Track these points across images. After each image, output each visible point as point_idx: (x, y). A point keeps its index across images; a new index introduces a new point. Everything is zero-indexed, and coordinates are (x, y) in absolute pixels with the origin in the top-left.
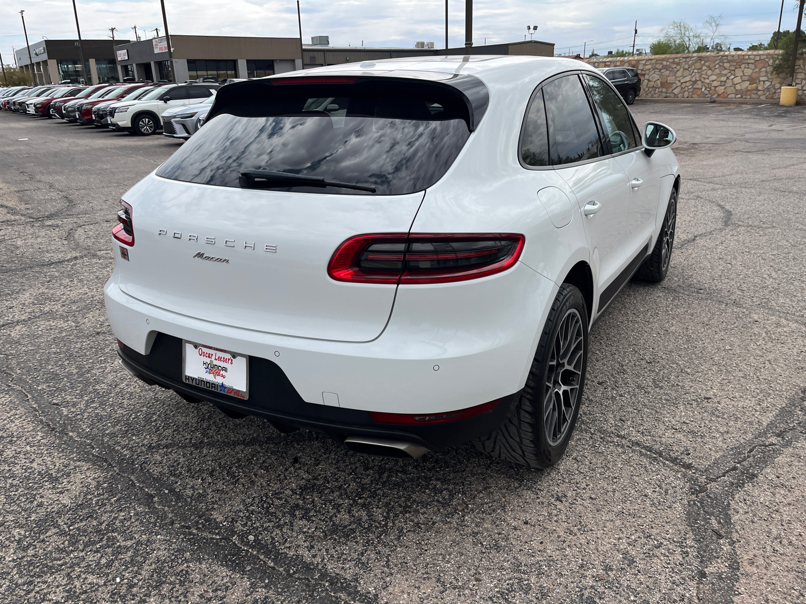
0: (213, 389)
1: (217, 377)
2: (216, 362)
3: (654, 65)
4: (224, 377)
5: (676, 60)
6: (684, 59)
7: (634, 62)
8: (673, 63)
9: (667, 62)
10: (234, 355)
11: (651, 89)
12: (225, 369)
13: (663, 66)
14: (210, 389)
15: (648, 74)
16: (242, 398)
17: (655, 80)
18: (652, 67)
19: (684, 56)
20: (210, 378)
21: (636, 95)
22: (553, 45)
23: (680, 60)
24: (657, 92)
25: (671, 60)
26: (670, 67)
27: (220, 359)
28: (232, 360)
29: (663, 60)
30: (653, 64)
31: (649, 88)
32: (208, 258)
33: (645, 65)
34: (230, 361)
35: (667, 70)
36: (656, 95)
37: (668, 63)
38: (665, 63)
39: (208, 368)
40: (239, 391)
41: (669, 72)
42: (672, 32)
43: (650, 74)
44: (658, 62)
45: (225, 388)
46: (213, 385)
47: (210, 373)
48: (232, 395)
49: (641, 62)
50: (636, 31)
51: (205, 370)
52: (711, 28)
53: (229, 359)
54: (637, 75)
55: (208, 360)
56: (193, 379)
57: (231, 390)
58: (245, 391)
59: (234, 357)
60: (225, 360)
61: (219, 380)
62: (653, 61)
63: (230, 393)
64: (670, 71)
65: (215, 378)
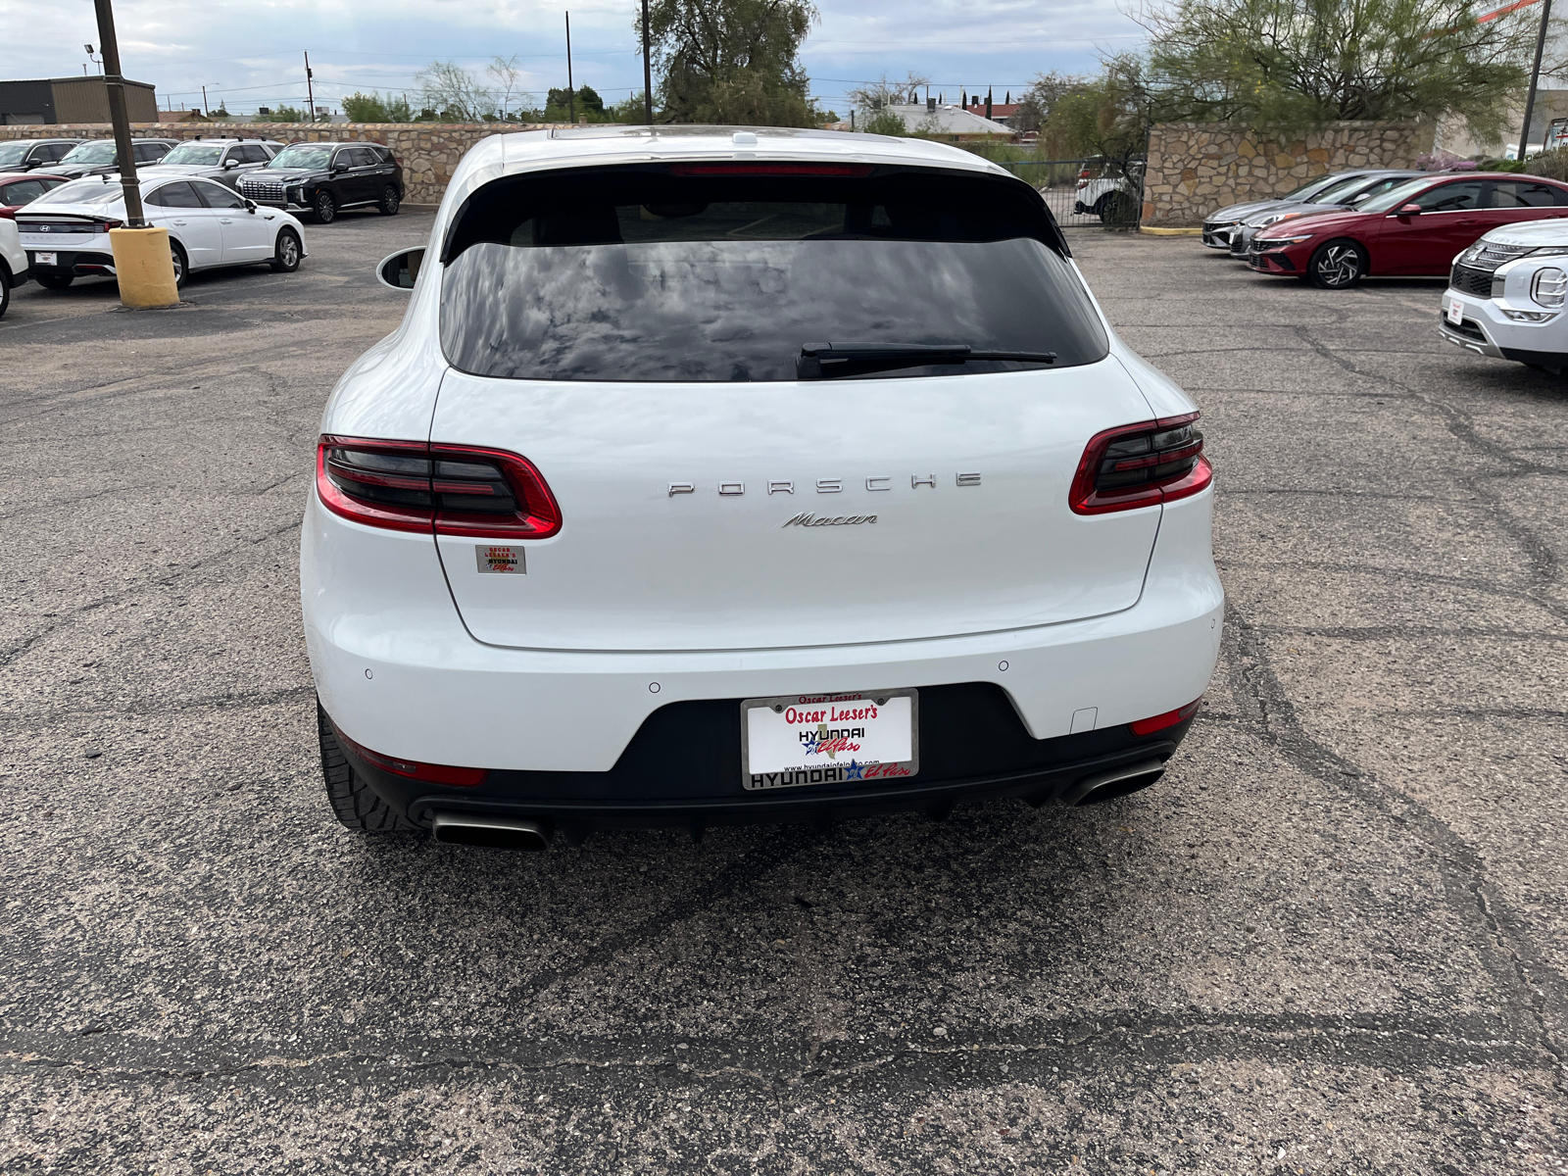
0: (831, 780)
1: (837, 753)
2: (832, 726)
3: (416, 142)
4: (855, 748)
5: (454, 134)
6: (469, 135)
7: (376, 135)
8: (450, 139)
9: (439, 137)
10: (881, 697)
11: (419, 187)
12: (860, 732)
13: (433, 144)
14: (823, 782)
15: (409, 159)
16: (903, 775)
17: (423, 169)
18: (413, 146)
19: (466, 128)
20: (822, 760)
21: (400, 198)
22: (153, 87)
23: (462, 135)
24: (431, 192)
25: (446, 135)
26: (447, 147)
27: (844, 716)
28: (875, 710)
29: (431, 133)
30: (413, 140)
31: (415, 184)
32: (823, 522)
33: (398, 140)
34: (871, 713)
35: (442, 152)
36: (429, 198)
37: (442, 140)
38: (435, 139)
39: (812, 743)
40: (896, 764)
41: (445, 156)
42: (437, 81)
43: (412, 158)
44: (422, 136)
45: (861, 768)
46: (830, 772)
47: (820, 751)
48: (880, 776)
49: (390, 135)
50: (309, 71)
51: (806, 749)
52: (500, 78)
53: (867, 711)
54: (390, 158)
55: (813, 727)
56: (772, 777)
57: (876, 767)
58: (909, 758)
59: (881, 702)
60: (858, 714)
61: (843, 758)
62: (414, 135)
63: (874, 774)
64: (448, 155)
65: (832, 757)
